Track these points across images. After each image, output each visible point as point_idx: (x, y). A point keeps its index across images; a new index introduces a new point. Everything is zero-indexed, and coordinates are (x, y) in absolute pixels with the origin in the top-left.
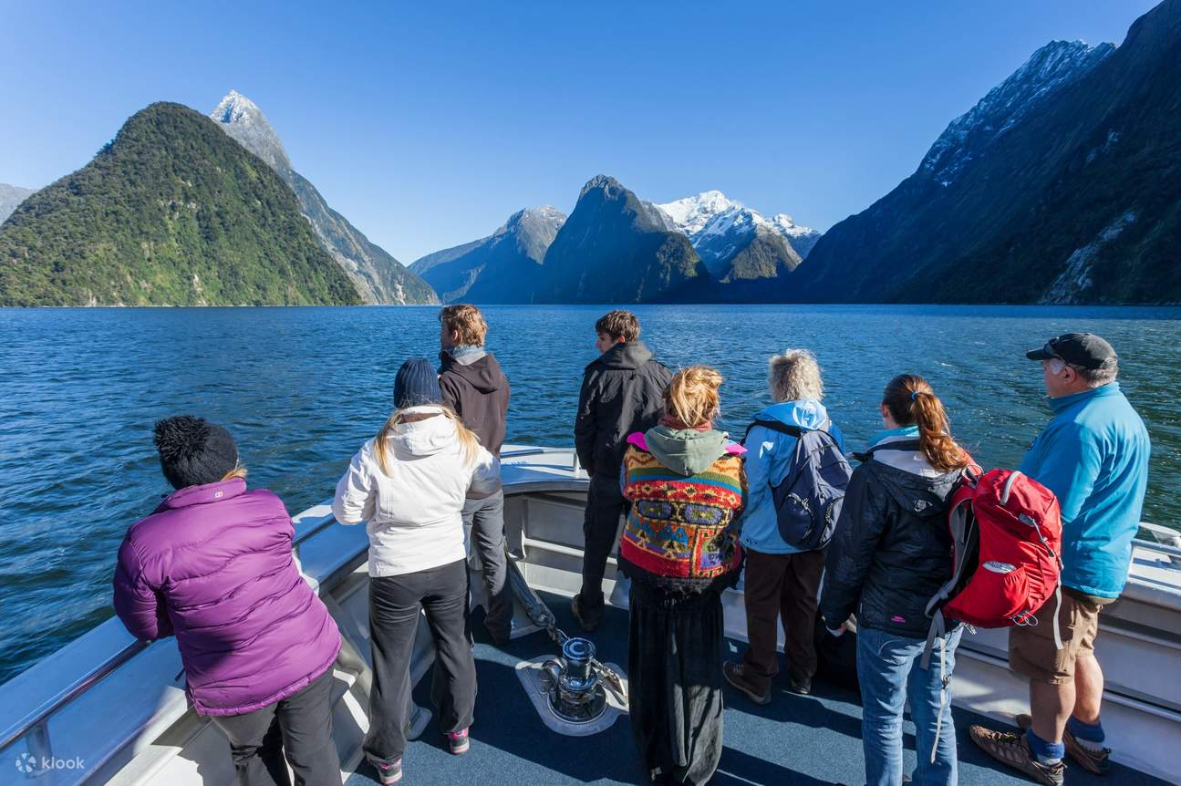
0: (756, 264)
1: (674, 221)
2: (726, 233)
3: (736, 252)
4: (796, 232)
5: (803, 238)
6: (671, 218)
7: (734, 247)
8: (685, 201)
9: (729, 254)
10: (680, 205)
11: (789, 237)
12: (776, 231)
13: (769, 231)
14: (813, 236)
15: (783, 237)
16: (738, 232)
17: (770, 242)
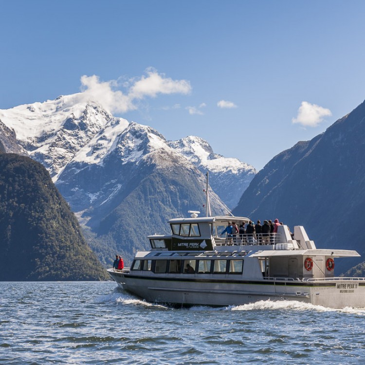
0: (157, 215)
1: (19, 137)
2: (105, 161)
3: (123, 194)
4: (218, 165)
5: (228, 175)
6: (13, 133)
7: (119, 186)
8: (35, 105)
9: (111, 196)
10: (28, 113)
11: (206, 172)
12: (187, 161)
13: (175, 160)
14: (244, 173)
15: (199, 172)
16: (125, 161)
17: (178, 179)
